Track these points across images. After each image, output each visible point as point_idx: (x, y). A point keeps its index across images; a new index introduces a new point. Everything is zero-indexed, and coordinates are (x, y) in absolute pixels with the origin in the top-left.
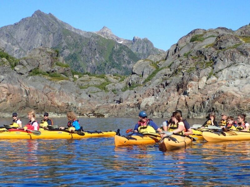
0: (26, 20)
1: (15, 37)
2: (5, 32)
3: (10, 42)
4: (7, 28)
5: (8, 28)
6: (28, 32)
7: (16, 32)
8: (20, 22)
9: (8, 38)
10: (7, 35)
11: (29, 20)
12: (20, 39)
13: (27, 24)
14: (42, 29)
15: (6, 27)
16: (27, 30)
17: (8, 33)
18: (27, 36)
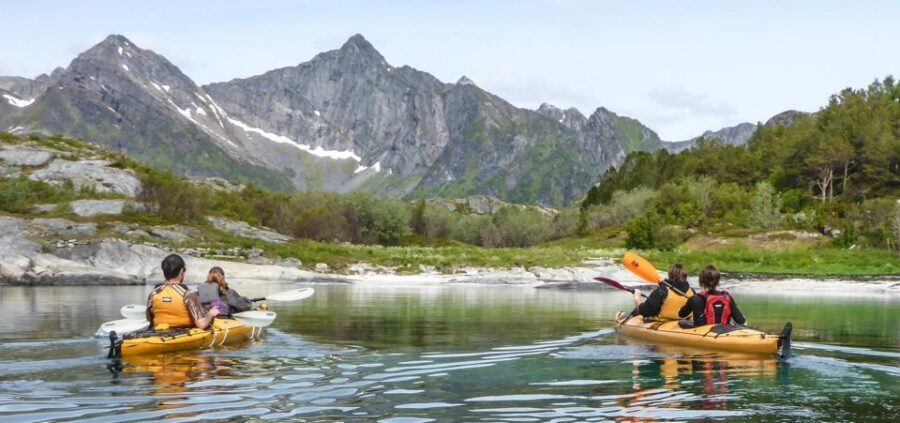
0: (330, 58)
1: (308, 97)
2: (280, 84)
3: (300, 109)
4: (282, 75)
5: (285, 75)
6: (340, 85)
7: (310, 85)
8: (314, 61)
9: (291, 98)
10: (286, 91)
11: (337, 57)
12: (322, 101)
13: (335, 66)
14: (383, 81)
15: (281, 72)
16: (335, 80)
17: (287, 86)
18: (339, 95)
